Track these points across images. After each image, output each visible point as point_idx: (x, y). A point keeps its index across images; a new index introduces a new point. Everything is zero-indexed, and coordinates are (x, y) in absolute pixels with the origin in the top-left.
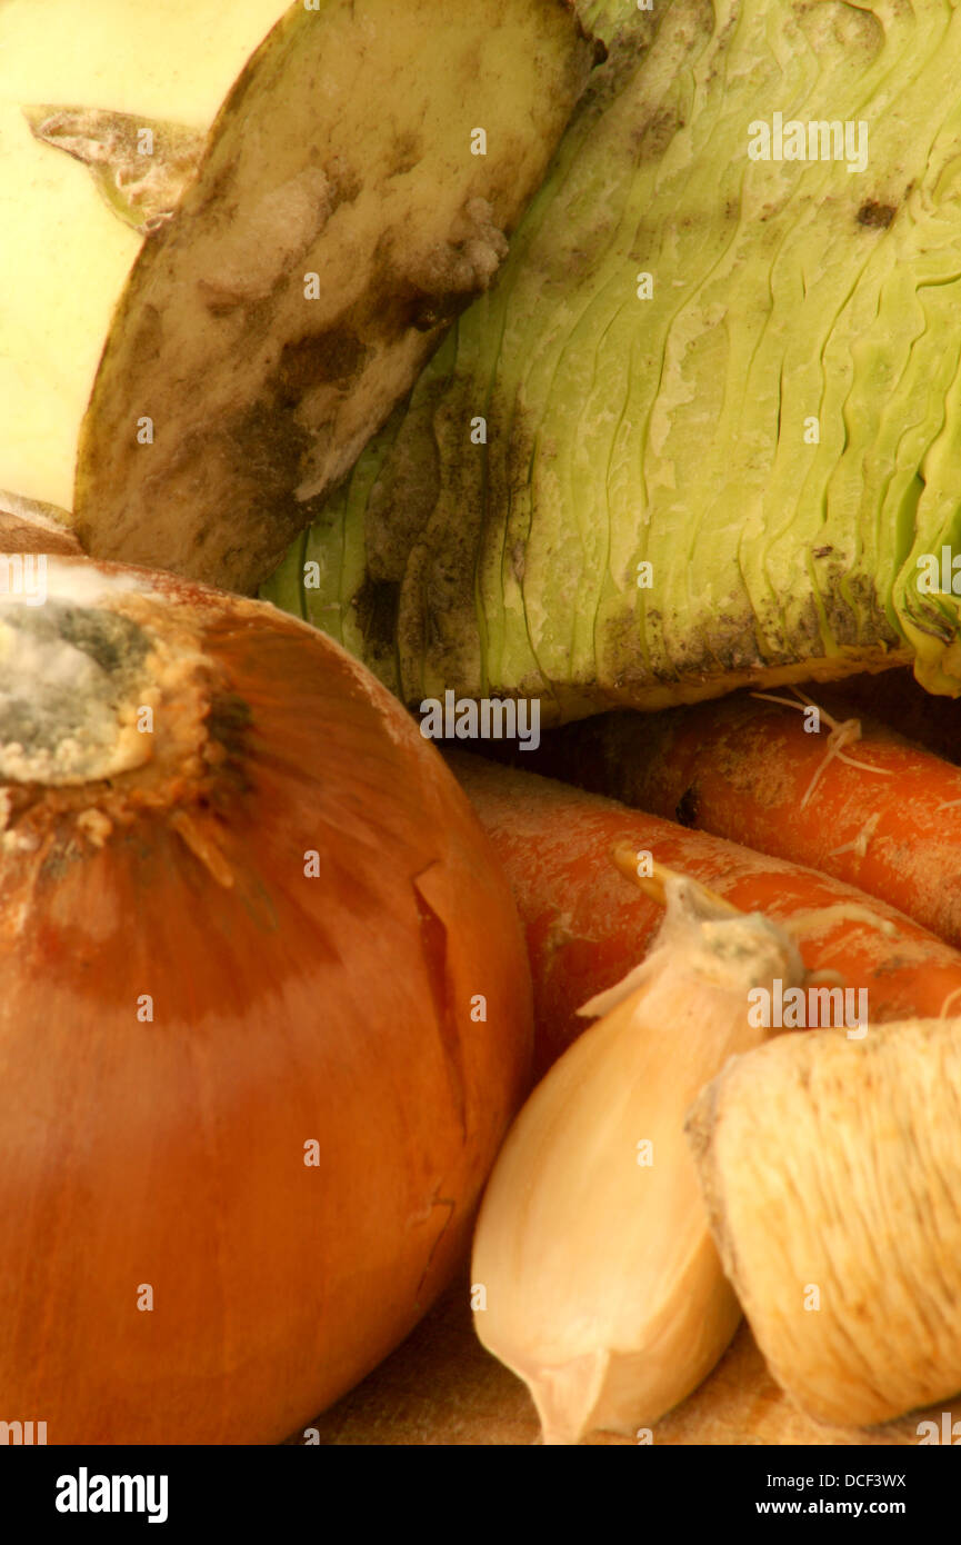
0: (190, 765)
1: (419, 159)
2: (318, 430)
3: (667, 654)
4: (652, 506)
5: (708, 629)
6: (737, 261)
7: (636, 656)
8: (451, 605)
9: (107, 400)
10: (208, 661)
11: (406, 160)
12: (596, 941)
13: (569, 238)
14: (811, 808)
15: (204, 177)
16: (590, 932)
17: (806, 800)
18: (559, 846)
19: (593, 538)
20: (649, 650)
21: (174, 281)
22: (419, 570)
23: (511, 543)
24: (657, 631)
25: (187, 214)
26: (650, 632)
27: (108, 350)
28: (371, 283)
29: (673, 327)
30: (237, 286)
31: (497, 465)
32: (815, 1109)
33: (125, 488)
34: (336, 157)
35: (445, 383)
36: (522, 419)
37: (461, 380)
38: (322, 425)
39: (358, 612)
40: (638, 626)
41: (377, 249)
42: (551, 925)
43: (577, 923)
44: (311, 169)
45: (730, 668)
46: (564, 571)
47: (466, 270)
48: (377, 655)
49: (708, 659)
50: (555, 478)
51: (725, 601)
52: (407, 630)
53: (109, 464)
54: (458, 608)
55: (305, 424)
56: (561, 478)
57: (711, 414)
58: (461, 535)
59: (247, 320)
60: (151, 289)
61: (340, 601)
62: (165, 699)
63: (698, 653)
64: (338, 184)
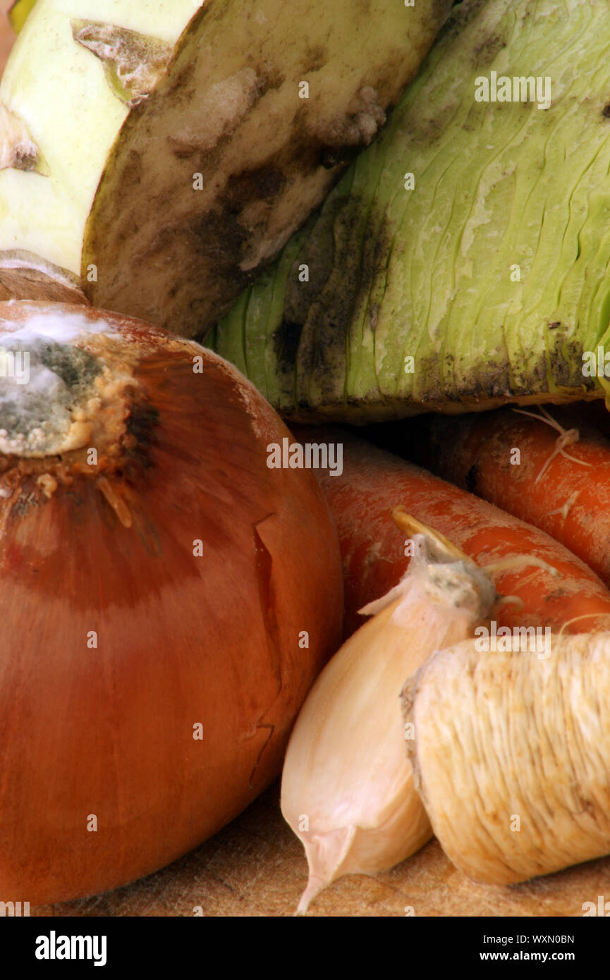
0: (113, 448)
1: (325, 63)
2: (255, 228)
3: (455, 383)
4: (457, 288)
5: (480, 370)
6: (527, 135)
7: (436, 383)
8: (332, 342)
9: (103, 209)
10: (134, 382)
11: (316, 63)
12: (392, 562)
13: (429, 113)
14: (541, 484)
15: (172, 73)
16: (390, 557)
17: (538, 478)
18: (381, 499)
19: (420, 305)
20: (444, 379)
21: (150, 136)
22: (314, 318)
23: (371, 306)
24: (450, 368)
25: (160, 96)
26: (446, 368)
27: (104, 178)
28: (292, 137)
29: (484, 174)
30: (192, 141)
31: (369, 254)
32: (476, 690)
33: (118, 263)
34: (266, 61)
35: (343, 201)
36: (387, 227)
37: (353, 199)
38: (258, 224)
39: (276, 342)
40: (440, 363)
41: (296, 117)
42: (368, 550)
43: (383, 549)
44: (247, 69)
45: (491, 395)
46: (400, 326)
47: (355, 133)
48: (284, 370)
49: (480, 388)
50: (402, 265)
51: (493, 353)
52: (303, 356)
53: (105, 247)
54: (335, 344)
55: (245, 224)
56: (405, 266)
57: (499, 232)
58: (342, 297)
59: (202, 161)
60: (134, 141)
61: (266, 334)
62: (104, 405)
63: (472, 384)
64: (267, 78)
